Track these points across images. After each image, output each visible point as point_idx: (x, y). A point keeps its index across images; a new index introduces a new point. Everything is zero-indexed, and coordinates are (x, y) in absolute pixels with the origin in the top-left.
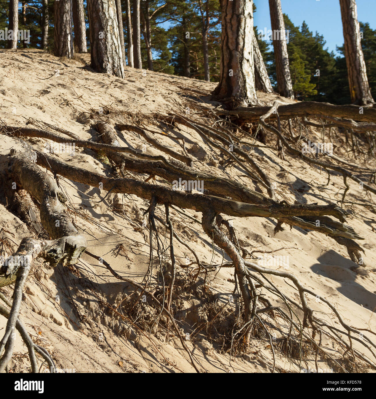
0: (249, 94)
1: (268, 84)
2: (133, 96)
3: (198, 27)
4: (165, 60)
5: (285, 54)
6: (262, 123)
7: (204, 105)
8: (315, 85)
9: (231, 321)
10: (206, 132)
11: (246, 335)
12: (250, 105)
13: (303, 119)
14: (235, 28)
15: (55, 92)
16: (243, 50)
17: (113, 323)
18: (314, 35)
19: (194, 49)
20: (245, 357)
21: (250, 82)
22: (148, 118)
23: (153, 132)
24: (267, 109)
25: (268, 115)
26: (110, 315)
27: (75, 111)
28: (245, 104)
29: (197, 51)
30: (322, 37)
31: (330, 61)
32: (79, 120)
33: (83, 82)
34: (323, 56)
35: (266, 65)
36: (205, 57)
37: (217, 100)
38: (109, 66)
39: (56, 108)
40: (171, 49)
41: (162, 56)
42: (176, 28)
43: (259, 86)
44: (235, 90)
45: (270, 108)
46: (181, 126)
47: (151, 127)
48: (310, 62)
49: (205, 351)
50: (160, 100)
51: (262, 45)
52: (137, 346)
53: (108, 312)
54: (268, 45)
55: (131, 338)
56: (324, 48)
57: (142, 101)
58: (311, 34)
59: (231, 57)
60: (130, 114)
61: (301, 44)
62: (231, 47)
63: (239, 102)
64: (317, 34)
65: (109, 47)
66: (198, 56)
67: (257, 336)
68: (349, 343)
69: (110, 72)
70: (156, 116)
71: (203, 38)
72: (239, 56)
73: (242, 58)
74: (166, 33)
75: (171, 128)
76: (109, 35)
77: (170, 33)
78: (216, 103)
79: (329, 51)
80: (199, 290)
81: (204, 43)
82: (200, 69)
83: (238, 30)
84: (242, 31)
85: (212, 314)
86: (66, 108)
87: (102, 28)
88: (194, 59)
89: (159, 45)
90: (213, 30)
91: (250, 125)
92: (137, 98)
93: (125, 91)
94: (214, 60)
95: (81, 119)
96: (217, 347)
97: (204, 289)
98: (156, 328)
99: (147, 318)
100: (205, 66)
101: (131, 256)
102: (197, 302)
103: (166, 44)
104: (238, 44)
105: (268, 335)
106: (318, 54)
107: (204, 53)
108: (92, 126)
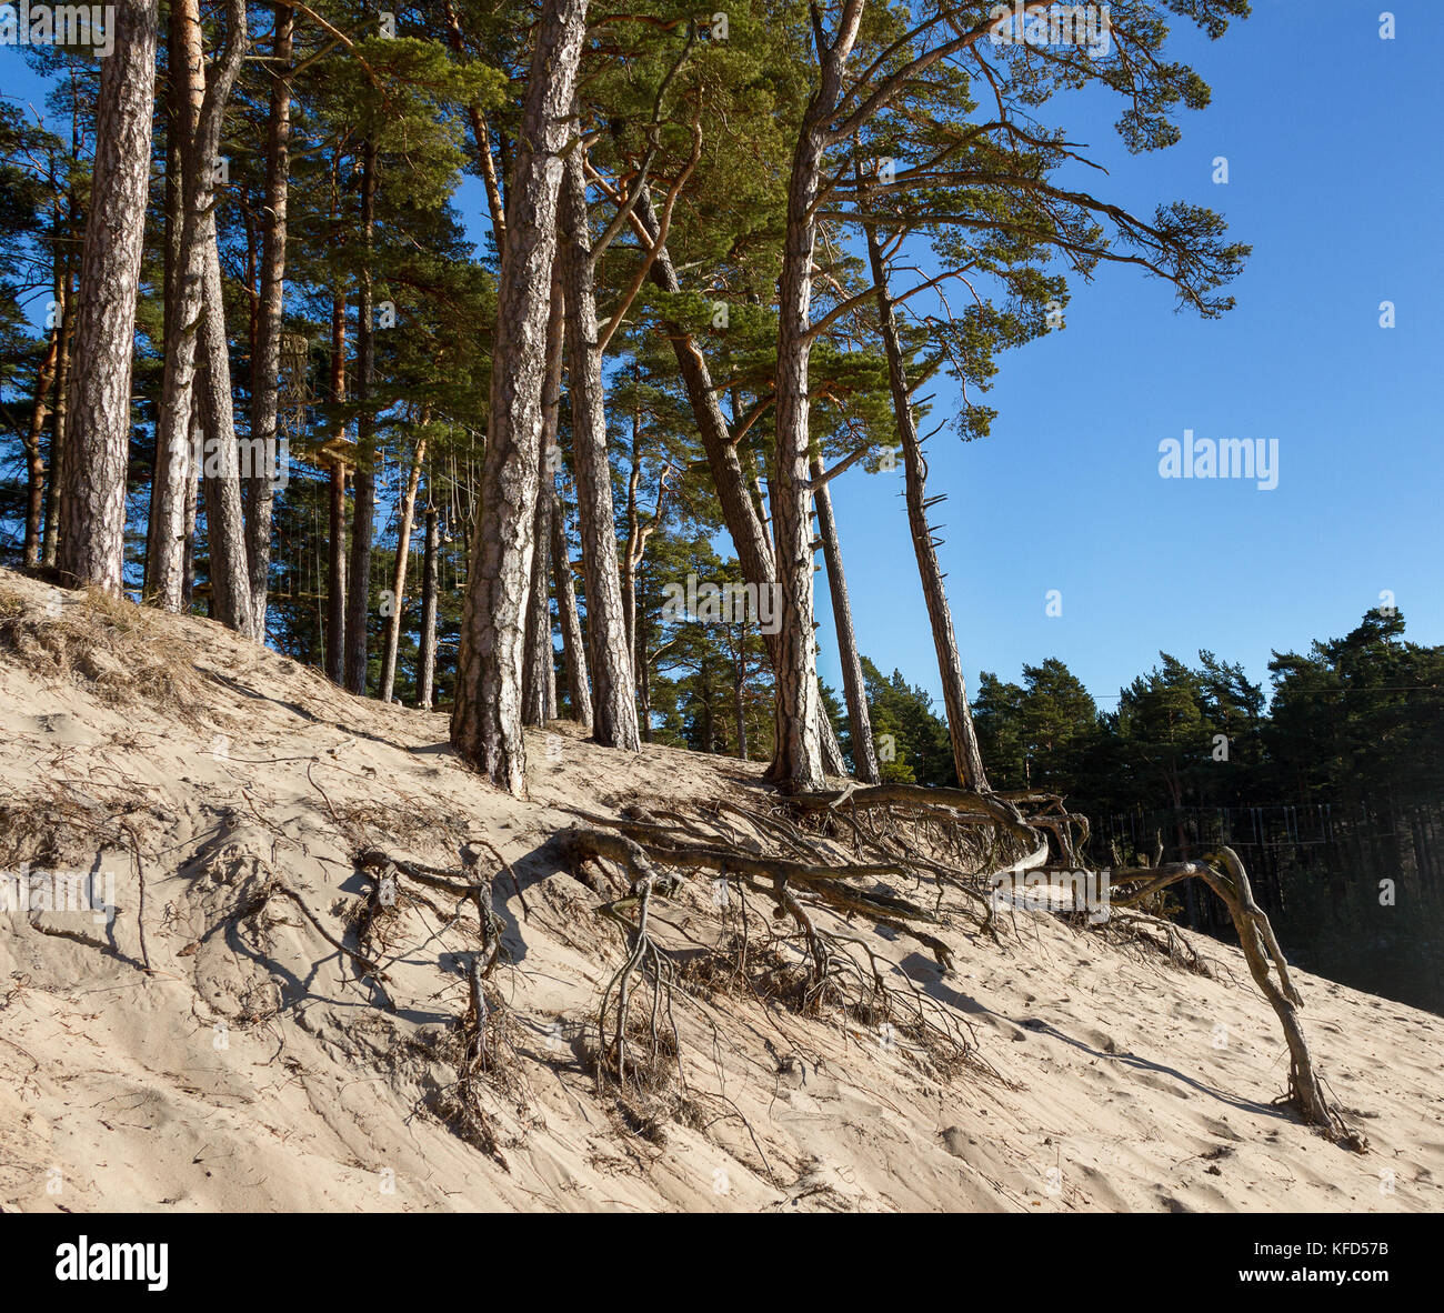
0: (813, 775)
1: (840, 764)
2: (663, 776)
3: (728, 677)
4: (672, 728)
5: (866, 721)
6: (832, 810)
7: (754, 789)
8: (912, 768)
9: (803, 986)
10: (761, 821)
11: (818, 997)
12: (815, 790)
13: (888, 810)
14: (793, 687)
15: (571, 769)
16: (804, 716)
17: (689, 986)
18: (913, 691)
19: (721, 711)
20: (818, 1020)
21: (815, 759)
22: (685, 803)
23: (694, 821)
24: (839, 794)
25: (840, 801)
26: (685, 978)
27: (599, 793)
28: (809, 789)
29: (727, 716)
30: (926, 694)
31: (939, 731)
32: (604, 803)
33: (597, 759)
34: (929, 724)
35: (837, 737)
36: (739, 725)
37: (771, 783)
38: (620, 738)
39: (574, 789)
40: (682, 711)
41: (667, 723)
42: (691, 678)
43: (828, 767)
44: (795, 770)
45: (842, 793)
46: (727, 814)
47: (689, 815)
48: (909, 733)
49: (778, 1012)
50: (697, 780)
51: (830, 707)
52: (713, 1005)
53: (683, 975)
54: (840, 705)
55: (707, 999)
56: (930, 712)
57: (676, 782)
58: (908, 689)
59: (789, 725)
60: (662, 799)
61: (894, 706)
62: (789, 713)
63: (800, 785)
64: (918, 690)
65: (620, 712)
66: (728, 723)
67: (828, 1001)
68: (918, 1009)
69: (621, 746)
70: (695, 801)
71: (737, 695)
72: (799, 724)
73: (804, 727)
74: (675, 687)
75: (715, 816)
76: (620, 697)
77: (682, 686)
78: (769, 787)
79: (938, 717)
80: (770, 957)
81: (737, 702)
82: (730, 744)
83: (797, 691)
84: (802, 691)
85: (784, 978)
86: (586, 789)
87: (610, 686)
88: (721, 729)
89: (663, 705)
90: (752, 682)
91: (816, 816)
92: (669, 778)
93: (651, 770)
94: (754, 729)
95: (607, 802)
96: (790, 1009)
97: (775, 957)
98: (730, 990)
99: (722, 981)
100: (739, 738)
101: (699, 928)
102: (769, 968)
103: (674, 703)
104: (797, 708)
105: (840, 1002)
106: (921, 721)
107: (738, 718)
108: (623, 810)
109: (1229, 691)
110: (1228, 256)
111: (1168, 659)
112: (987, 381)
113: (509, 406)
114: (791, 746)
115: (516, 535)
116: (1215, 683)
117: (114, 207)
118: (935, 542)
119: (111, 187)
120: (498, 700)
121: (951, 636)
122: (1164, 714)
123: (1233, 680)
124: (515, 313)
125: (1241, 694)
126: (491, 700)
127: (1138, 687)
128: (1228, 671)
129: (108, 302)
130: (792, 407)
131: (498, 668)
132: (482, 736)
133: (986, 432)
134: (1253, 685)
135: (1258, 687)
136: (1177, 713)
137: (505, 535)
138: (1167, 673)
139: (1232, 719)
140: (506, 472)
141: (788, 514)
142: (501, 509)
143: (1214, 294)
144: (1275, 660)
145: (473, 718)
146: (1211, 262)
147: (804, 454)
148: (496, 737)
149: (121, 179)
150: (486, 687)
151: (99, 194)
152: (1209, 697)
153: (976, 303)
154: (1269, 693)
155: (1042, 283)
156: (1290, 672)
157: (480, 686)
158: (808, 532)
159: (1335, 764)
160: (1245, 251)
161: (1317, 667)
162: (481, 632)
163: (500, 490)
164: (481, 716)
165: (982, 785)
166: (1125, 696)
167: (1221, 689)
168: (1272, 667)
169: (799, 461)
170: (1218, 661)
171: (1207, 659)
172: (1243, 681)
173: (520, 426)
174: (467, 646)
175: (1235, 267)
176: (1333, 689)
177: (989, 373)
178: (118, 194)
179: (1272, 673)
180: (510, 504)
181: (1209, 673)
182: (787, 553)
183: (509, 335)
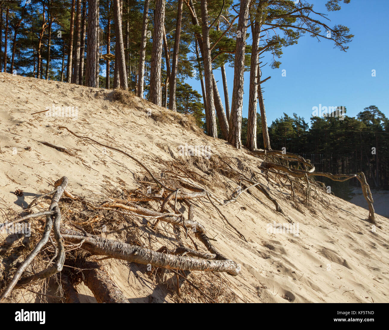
109: (300, 124)
110: (349, 37)
111: (286, 115)
112: (281, 55)
113: (239, 78)
114: (251, 141)
115: (241, 104)
116: (297, 122)
117: (160, 33)
118: (262, 91)
119: (159, 28)
120: (238, 135)
121: (265, 114)
122: (284, 129)
123: (301, 121)
124: (240, 59)
125: (302, 125)
126: (237, 135)
127: (277, 121)
128: (300, 119)
129: (159, 52)
130: (255, 66)
131: (238, 129)
132: (236, 142)
133: (278, 68)
134: (306, 123)
135: (307, 124)
136: (288, 129)
137: (239, 103)
138: (285, 118)
139: (300, 131)
140: (239, 91)
141: (253, 90)
142: (238, 98)
143: (344, 45)
144: (312, 117)
145: (234, 138)
146: (344, 38)
147: (257, 77)
148: (238, 142)
149: (161, 27)
150: (236, 132)
151: (157, 30)
152: (295, 125)
153: (275, 35)
154: (310, 126)
155: (294, 33)
156: (315, 120)
157: (235, 132)
158: (256, 95)
159: (326, 145)
160: (353, 36)
161: (323, 120)
162: (235, 122)
163: (238, 95)
164: (235, 138)
165: (270, 148)
166: (273, 123)
167: (298, 124)
168: (311, 119)
169: (256, 78)
170: (298, 116)
171: (295, 115)
172: (304, 122)
173: (241, 82)
174: (232, 124)
175: (350, 40)
176: (326, 126)
177: (281, 54)
178: (160, 30)
179: (311, 120)
180: (240, 97)
181: (295, 119)
182: (252, 99)
183: (239, 64)
